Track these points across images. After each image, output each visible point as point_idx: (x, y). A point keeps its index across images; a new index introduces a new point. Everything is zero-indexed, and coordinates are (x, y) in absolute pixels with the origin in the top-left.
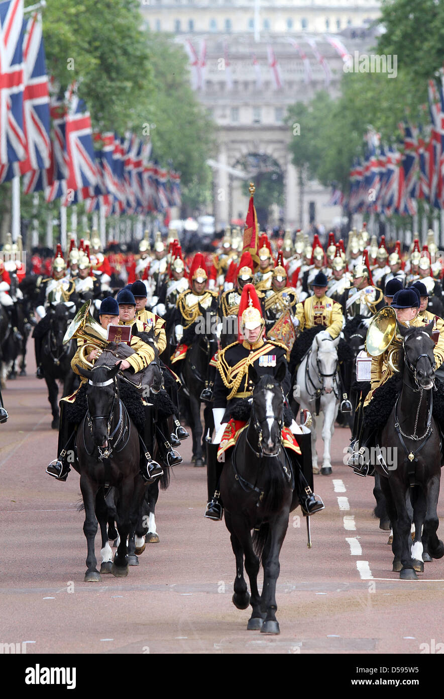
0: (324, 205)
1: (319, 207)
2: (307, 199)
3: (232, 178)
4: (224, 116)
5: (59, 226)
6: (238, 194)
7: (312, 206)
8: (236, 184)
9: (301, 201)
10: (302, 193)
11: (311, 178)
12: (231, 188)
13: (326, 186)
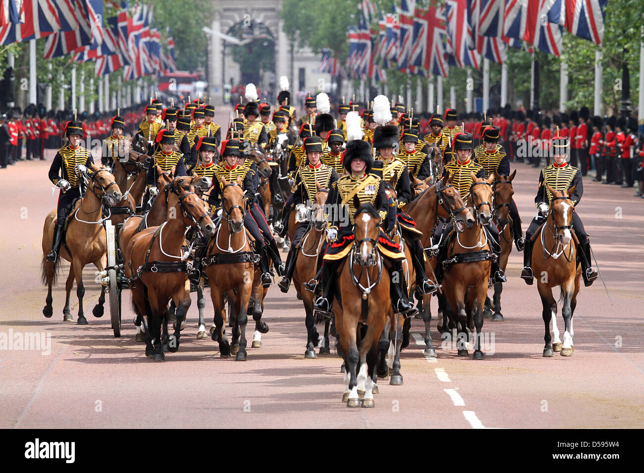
0: (313, 71)
1: (308, 72)
2: (297, 65)
3: (225, 44)
5: (70, 89)
6: (229, 60)
7: (302, 71)
8: (228, 50)
9: (292, 67)
10: (292, 60)
11: (301, 46)
12: (223, 53)
13: (316, 52)
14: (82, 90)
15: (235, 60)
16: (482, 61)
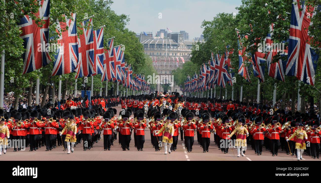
4: (159, 72)
5: (126, 92)
6: (161, 87)
11: (176, 85)
13: (179, 86)
14: (129, 93)
15: (163, 87)
16: (211, 89)
